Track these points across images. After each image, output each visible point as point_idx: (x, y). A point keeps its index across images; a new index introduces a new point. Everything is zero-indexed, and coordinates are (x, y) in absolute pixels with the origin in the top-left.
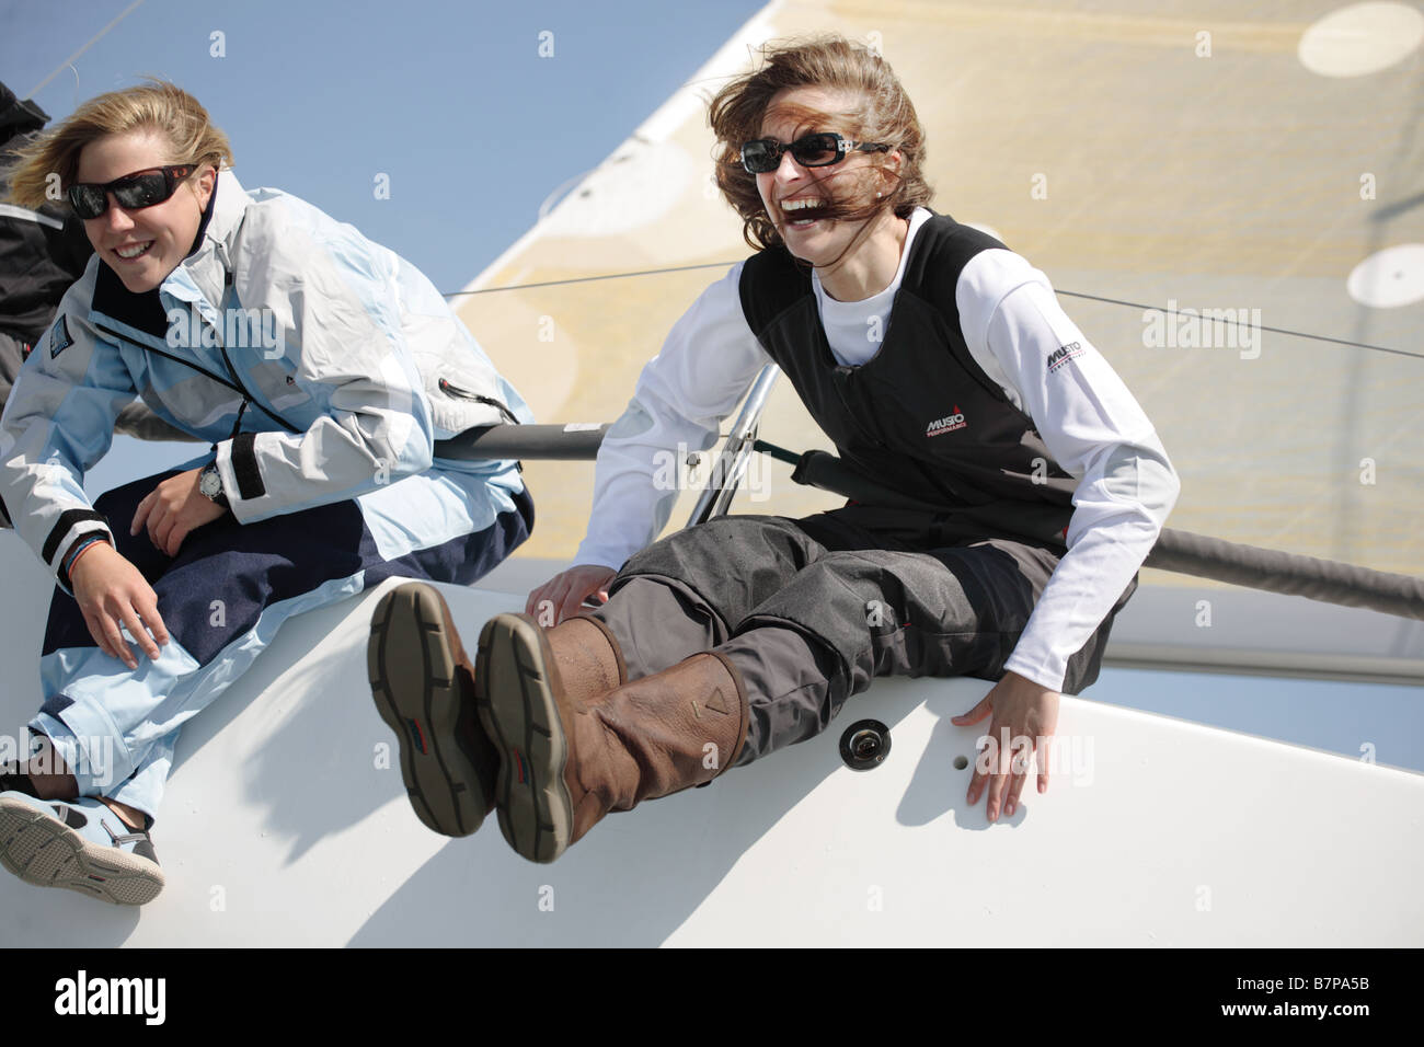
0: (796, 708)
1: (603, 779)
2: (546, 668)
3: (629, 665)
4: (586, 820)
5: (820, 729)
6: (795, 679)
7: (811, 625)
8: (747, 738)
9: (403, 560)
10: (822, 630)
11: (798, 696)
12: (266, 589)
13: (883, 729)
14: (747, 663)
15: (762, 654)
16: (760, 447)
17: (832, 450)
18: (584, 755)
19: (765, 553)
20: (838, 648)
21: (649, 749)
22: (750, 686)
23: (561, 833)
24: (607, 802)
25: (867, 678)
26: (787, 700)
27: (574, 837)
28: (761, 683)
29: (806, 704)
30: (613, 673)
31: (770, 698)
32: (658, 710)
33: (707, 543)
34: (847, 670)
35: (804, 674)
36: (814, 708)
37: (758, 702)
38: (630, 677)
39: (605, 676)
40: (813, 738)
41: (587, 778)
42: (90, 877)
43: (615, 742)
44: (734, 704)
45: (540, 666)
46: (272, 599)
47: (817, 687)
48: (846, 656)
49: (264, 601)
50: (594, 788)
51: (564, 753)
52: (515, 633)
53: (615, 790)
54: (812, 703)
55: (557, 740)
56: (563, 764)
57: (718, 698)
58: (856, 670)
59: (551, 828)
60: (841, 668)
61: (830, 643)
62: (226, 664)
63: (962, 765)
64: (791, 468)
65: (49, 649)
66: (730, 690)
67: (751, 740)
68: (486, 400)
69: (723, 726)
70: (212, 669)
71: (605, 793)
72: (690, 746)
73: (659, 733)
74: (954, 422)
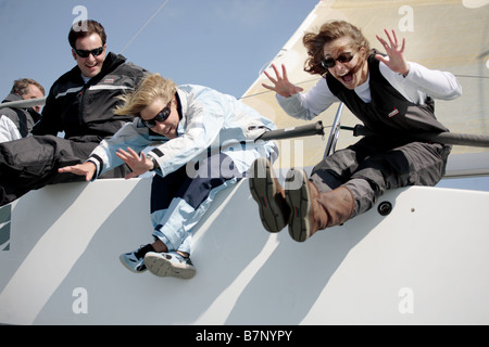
0: (367, 200)
1: (319, 217)
4: (314, 230)
7: (367, 177)
11: (367, 196)
12: (210, 186)
14: (352, 187)
15: (356, 185)
16: (343, 128)
17: (362, 123)
20: (376, 182)
22: (354, 193)
23: (308, 232)
24: (319, 226)
25: (384, 191)
26: (364, 197)
27: (311, 234)
28: (356, 192)
29: (369, 198)
31: (360, 196)
34: (379, 188)
35: (368, 190)
36: (371, 200)
37: (357, 198)
40: (371, 209)
43: (322, 208)
44: (351, 199)
45: (305, 181)
46: (212, 188)
47: (371, 194)
48: (378, 184)
49: (210, 189)
50: (317, 220)
51: (310, 208)
53: (322, 222)
55: (309, 203)
56: (310, 211)
57: (347, 197)
58: (381, 189)
59: (305, 230)
60: (377, 188)
61: (373, 181)
62: (203, 209)
63: (413, 211)
64: (352, 132)
65: (152, 212)
66: (349, 195)
67: (356, 208)
68: (261, 127)
69: (349, 205)
70: (199, 210)
71: (319, 222)
72: (340, 210)
73: (332, 207)
74: (395, 112)
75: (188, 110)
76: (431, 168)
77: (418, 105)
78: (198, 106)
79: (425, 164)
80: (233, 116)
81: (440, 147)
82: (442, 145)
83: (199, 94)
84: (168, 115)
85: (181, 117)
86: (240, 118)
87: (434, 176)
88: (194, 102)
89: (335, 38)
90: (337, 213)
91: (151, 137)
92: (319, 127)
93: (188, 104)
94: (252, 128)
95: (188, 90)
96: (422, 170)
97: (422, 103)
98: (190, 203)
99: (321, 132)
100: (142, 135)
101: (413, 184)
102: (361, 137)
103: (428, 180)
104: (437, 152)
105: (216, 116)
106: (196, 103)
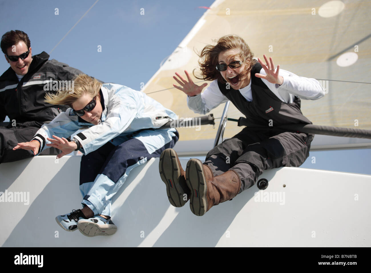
0: (250, 179)
1: (214, 196)
2: (203, 170)
3: (214, 173)
4: (210, 206)
5: (254, 184)
6: (249, 173)
7: (250, 162)
8: (241, 187)
9: (154, 153)
10: (252, 162)
11: (250, 177)
12: (127, 165)
13: (267, 181)
14: (238, 170)
15: (241, 169)
16: (230, 119)
18: (210, 191)
19: (238, 147)
20: (257, 166)
21: (221, 190)
22: (240, 175)
23: (205, 208)
24: (214, 202)
25: (263, 172)
26: (248, 178)
27: (208, 210)
28: (242, 174)
29: (251, 178)
30: (211, 175)
31: (244, 177)
32: (222, 182)
33: (226, 146)
34: (259, 170)
35: (250, 172)
36: (253, 179)
37: (242, 179)
38: (214, 176)
39: (209, 175)
40: (253, 186)
41: (210, 196)
42: (102, 232)
43: (215, 188)
44: (238, 180)
45: (202, 169)
46: (128, 166)
47: (253, 175)
48: (258, 167)
49: (127, 167)
50: (212, 198)
51: (206, 189)
52: (196, 162)
53: (216, 200)
54: (252, 178)
55: (205, 186)
56: (206, 192)
57: (234, 179)
58: (261, 170)
59: (203, 207)
60: (258, 170)
61: (255, 165)
62: (121, 182)
63: (284, 186)
64: (237, 123)
65: (81, 184)
66: (236, 177)
67: (242, 187)
68: (166, 117)
69: (236, 185)
70: (118, 184)
71: (214, 200)
72: (230, 189)
73: (223, 187)
74: (271, 109)
75: (109, 102)
76: (298, 152)
77: (288, 103)
78: (116, 100)
79: (294, 149)
80: (144, 108)
81: (305, 136)
82: (307, 134)
83: (118, 90)
84: (93, 107)
85: (103, 108)
86: (149, 109)
87: (300, 158)
88: (114, 97)
89: (229, 48)
90: (228, 192)
91: (80, 124)
92: (210, 118)
93: (109, 98)
94: (159, 118)
95: (110, 87)
96: (292, 154)
97: (292, 102)
98: (111, 178)
99: (212, 122)
100: (74, 121)
101: (284, 166)
102: (243, 127)
103: (296, 162)
104: (303, 140)
105: (131, 108)
106: (116, 98)
